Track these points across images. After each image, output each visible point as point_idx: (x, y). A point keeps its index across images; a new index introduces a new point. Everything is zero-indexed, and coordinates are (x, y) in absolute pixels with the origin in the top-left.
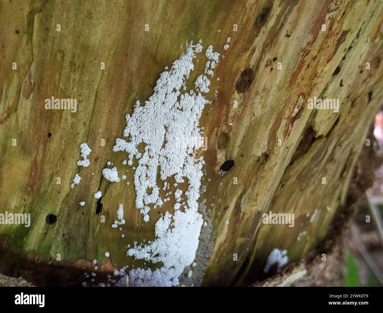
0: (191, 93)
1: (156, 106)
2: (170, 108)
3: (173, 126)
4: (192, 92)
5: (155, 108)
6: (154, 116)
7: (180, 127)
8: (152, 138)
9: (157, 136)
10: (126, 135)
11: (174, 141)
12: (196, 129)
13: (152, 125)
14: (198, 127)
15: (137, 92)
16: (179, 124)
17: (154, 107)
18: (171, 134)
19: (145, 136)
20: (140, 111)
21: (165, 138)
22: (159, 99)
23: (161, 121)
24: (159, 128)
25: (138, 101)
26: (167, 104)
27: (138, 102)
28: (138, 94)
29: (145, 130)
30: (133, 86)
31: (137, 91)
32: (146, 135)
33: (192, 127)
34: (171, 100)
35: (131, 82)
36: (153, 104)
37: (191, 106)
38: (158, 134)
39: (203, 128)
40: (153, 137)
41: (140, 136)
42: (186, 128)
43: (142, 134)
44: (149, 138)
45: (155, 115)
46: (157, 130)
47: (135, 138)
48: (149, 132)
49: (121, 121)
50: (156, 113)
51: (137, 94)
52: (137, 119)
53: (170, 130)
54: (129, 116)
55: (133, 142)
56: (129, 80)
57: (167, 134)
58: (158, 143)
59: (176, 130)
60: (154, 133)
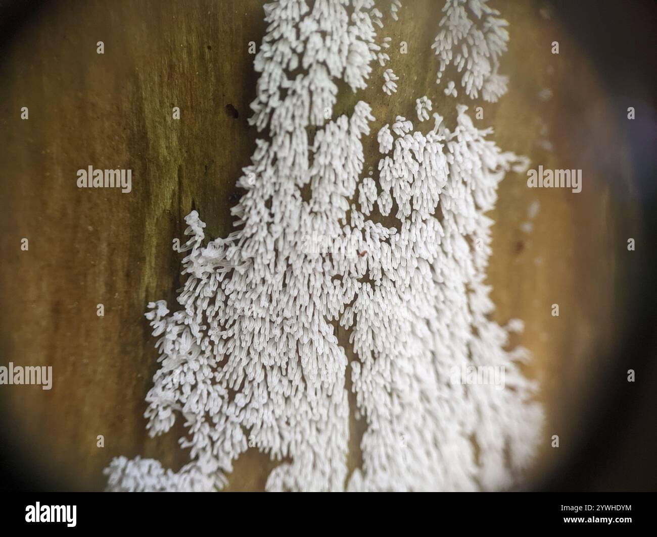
0: (423, 114)
1: (277, 219)
2: (343, 216)
3: (371, 312)
4: (424, 107)
5: (277, 229)
6: (280, 277)
7: (402, 313)
8: (290, 412)
9: (311, 392)
10: (163, 423)
11: (397, 409)
12: (483, 331)
13: (277, 332)
14: (489, 317)
15: (180, 169)
16: (396, 300)
17: (269, 224)
18: (376, 368)
19: (254, 404)
20: (209, 269)
21: (352, 397)
22: (285, 171)
23: (316, 299)
24: (311, 342)
25: (195, 214)
26: (321, 194)
27: (194, 222)
28: (186, 182)
29: (250, 370)
30: (150, 135)
31: (180, 162)
32: (261, 396)
33: (463, 320)
34: (338, 164)
35: (140, 111)
36: (261, 205)
37: (433, 185)
38: (314, 382)
39: (517, 325)
40: (295, 401)
41: (230, 411)
42: (435, 324)
43: (240, 400)
44: (278, 412)
45: (282, 267)
46: (305, 351)
47: (207, 429)
48: (274, 378)
49: (124, 351)
50: (287, 259)
51: (180, 183)
52: (205, 318)
53: (362, 342)
54: (163, 310)
55: (202, 462)
56: (126, 106)
57: (356, 367)
58: (323, 439)
59: (392, 339)
60: (297, 380)
